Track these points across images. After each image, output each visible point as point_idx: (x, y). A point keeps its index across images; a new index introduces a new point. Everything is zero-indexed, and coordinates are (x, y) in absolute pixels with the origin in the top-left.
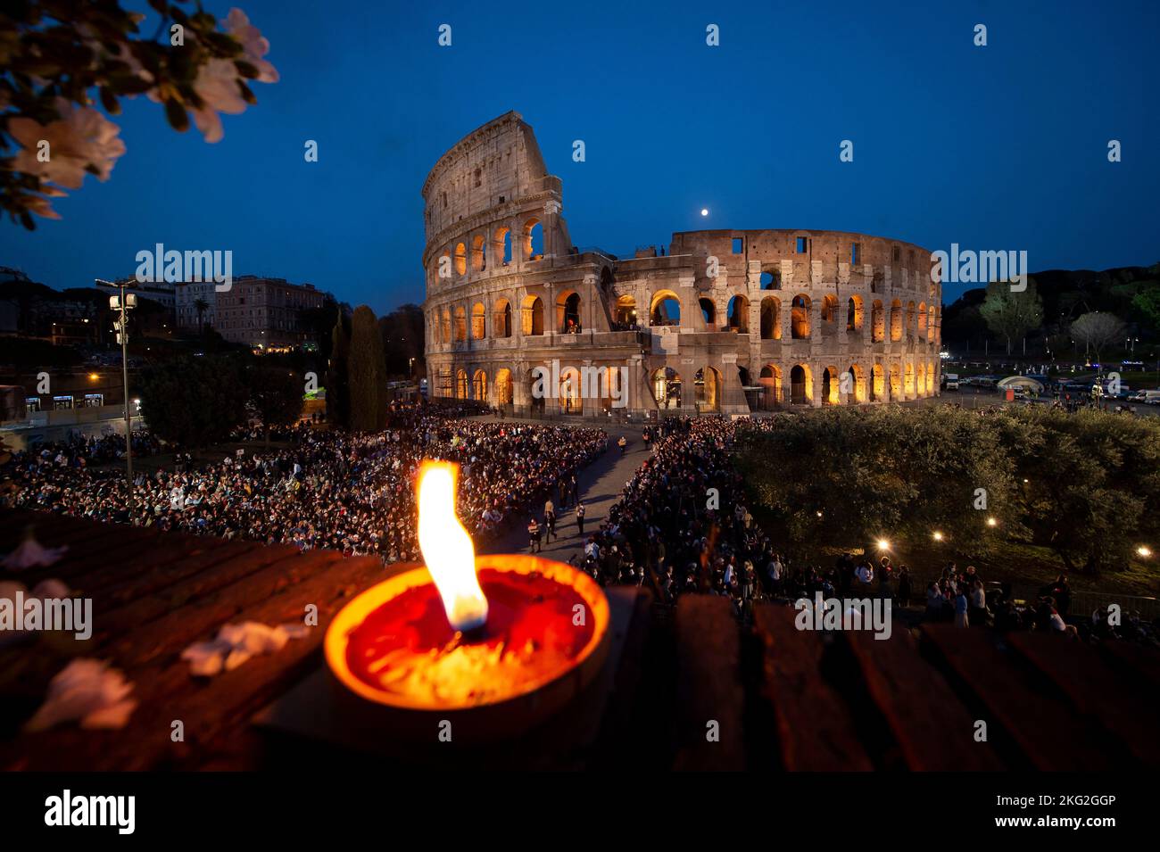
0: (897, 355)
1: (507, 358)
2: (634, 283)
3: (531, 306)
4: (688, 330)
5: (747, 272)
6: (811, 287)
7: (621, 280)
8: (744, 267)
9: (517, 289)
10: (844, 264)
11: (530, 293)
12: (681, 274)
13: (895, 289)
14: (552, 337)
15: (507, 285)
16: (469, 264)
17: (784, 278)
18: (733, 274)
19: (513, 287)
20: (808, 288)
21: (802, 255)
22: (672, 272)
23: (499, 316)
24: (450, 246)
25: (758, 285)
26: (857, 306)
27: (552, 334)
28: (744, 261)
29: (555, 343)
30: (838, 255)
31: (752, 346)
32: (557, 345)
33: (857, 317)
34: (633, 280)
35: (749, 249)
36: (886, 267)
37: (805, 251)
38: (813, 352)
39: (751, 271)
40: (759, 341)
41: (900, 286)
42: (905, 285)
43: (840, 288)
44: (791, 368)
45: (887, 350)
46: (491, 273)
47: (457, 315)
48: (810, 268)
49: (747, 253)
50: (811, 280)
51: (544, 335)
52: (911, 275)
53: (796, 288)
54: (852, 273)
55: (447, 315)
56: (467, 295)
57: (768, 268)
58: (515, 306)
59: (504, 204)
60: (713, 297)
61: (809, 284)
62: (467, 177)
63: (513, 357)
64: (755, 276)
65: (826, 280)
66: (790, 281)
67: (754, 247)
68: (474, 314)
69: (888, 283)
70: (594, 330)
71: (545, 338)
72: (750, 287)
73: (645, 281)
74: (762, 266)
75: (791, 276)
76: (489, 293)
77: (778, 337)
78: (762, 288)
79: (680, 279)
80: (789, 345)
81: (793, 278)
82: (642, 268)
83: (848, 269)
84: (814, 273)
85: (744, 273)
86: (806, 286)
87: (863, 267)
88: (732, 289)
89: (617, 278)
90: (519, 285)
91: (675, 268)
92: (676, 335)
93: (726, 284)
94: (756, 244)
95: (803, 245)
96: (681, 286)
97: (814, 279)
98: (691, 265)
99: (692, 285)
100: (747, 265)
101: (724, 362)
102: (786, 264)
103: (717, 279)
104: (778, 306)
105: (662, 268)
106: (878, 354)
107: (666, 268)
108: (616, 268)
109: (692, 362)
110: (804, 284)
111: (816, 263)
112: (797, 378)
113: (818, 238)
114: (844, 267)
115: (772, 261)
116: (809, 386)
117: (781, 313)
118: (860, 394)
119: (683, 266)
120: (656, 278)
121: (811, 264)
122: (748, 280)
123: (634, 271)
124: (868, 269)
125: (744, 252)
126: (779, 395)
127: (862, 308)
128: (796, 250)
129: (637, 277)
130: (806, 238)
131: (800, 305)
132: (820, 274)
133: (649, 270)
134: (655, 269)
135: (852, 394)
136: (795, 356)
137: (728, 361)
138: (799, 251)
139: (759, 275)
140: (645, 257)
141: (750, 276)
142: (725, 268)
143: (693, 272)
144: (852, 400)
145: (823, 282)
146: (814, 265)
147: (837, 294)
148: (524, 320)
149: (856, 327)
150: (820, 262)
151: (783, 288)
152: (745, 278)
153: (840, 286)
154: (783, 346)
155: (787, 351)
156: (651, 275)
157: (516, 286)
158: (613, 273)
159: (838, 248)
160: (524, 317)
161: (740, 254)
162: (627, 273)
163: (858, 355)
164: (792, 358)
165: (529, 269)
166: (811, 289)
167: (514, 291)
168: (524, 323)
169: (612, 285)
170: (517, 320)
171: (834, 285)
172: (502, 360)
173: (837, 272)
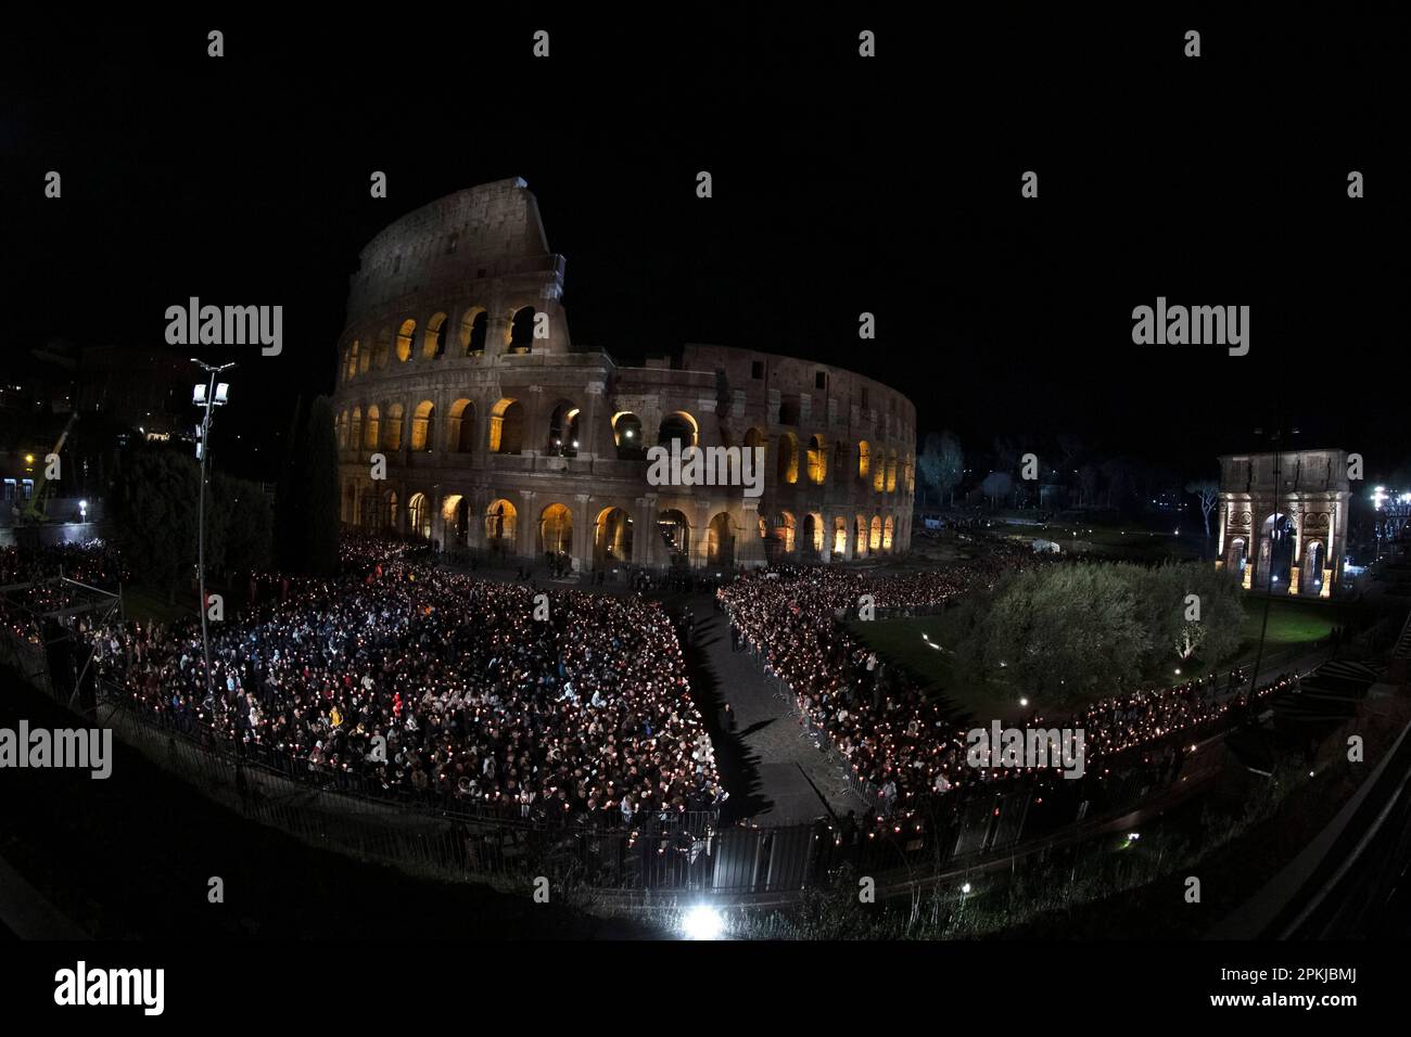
2: (643, 398)
3: (502, 412)
5: (767, 402)
6: (827, 427)
7: (624, 393)
8: (763, 395)
9: (487, 388)
10: (855, 407)
11: (506, 396)
12: (701, 395)
14: (534, 459)
15: (474, 382)
17: (803, 412)
18: (753, 402)
19: (483, 385)
20: (824, 428)
21: (819, 390)
22: (691, 391)
25: (778, 418)
26: (863, 452)
27: (534, 454)
28: (764, 387)
29: (536, 467)
30: (851, 396)
32: (540, 471)
34: (641, 394)
35: (769, 374)
36: (887, 415)
37: (823, 388)
38: (825, 501)
39: (771, 401)
40: (776, 484)
41: (895, 435)
42: (899, 434)
43: (851, 433)
44: (804, 517)
45: (884, 502)
48: (827, 406)
49: (766, 379)
50: (826, 421)
51: (523, 456)
53: (812, 426)
54: (862, 418)
57: (789, 401)
58: (482, 410)
59: (483, 280)
60: (730, 426)
61: (824, 423)
62: (436, 241)
64: (775, 408)
65: (840, 421)
66: (808, 417)
67: (775, 374)
68: (416, 414)
69: (887, 432)
71: (522, 459)
72: (769, 420)
73: (657, 397)
74: (783, 396)
75: (810, 412)
78: (780, 422)
79: (700, 401)
80: (802, 492)
81: (811, 416)
82: (653, 380)
83: (858, 412)
84: (831, 413)
85: (763, 402)
86: (822, 426)
87: (870, 413)
88: (751, 418)
89: (619, 388)
90: (490, 385)
91: (696, 387)
93: (745, 412)
94: (778, 371)
95: (820, 380)
96: (700, 409)
97: (831, 420)
98: (714, 386)
99: (713, 410)
100: (767, 393)
101: (744, 507)
102: (806, 397)
103: (734, 406)
104: (794, 444)
105: (679, 385)
106: (878, 506)
107: (683, 384)
108: (620, 378)
109: (708, 506)
110: (820, 424)
111: (832, 402)
112: (807, 528)
113: (834, 375)
114: (855, 409)
115: (791, 393)
116: (818, 538)
117: (797, 453)
118: (861, 547)
119: (703, 386)
120: (671, 396)
121: (827, 402)
122: (767, 411)
123: (644, 383)
124: (874, 415)
125: (764, 377)
126: (789, 547)
127: (868, 455)
128: (814, 385)
129: (645, 392)
130: (824, 373)
131: (814, 445)
132: (835, 414)
133: (661, 385)
134: (669, 384)
135: (855, 547)
136: (809, 504)
137: (749, 507)
138: (818, 386)
139: (779, 406)
140: (656, 368)
141: (769, 407)
142: (743, 393)
143: (716, 394)
144: (855, 555)
145: (838, 423)
146: (830, 404)
147: (849, 438)
148: (492, 433)
149: (861, 475)
150: (836, 401)
151: (801, 425)
152: (764, 409)
153: (851, 430)
154: (798, 492)
155: (801, 498)
156: (664, 391)
157: (487, 384)
158: (616, 382)
159: (850, 390)
160: (493, 427)
161: (759, 380)
162: (634, 384)
163: (862, 505)
164: (806, 506)
165: (508, 364)
166: (826, 430)
167: (485, 390)
168: (492, 436)
169: (612, 398)
170: (484, 431)
171: (847, 428)
172: (456, 483)
173: (849, 414)
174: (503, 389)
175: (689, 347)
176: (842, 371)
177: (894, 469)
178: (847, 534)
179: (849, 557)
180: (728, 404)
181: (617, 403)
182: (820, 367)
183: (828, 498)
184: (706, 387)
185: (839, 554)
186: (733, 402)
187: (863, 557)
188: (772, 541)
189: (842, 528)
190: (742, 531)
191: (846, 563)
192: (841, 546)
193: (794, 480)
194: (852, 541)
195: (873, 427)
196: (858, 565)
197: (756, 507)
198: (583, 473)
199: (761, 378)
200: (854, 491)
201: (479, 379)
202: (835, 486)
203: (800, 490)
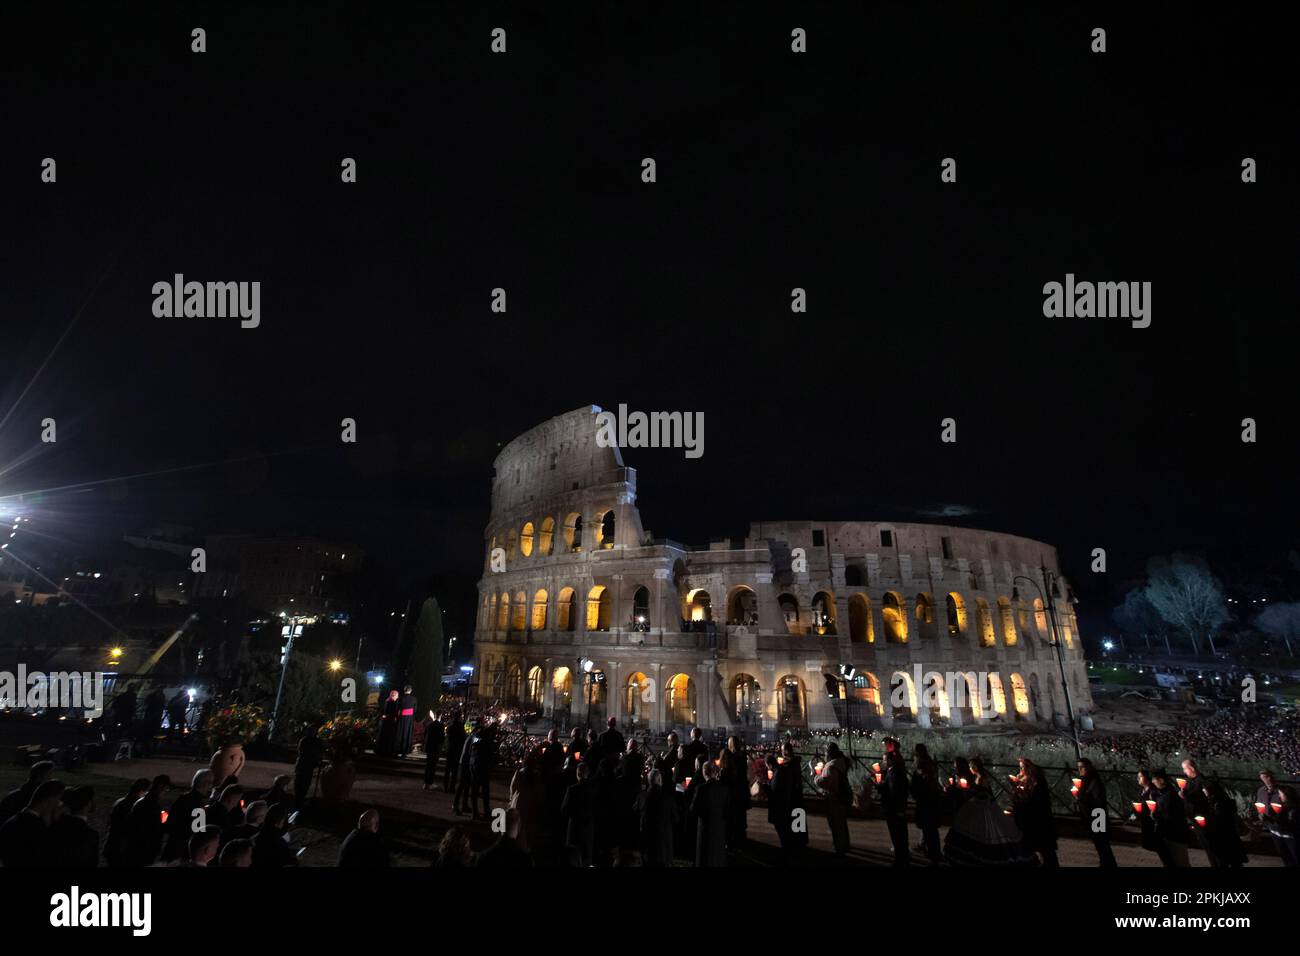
0: (1015, 663)
1: (567, 655)
2: (709, 576)
3: (597, 596)
4: (768, 631)
5: (830, 567)
6: (901, 583)
7: (694, 574)
8: (826, 561)
9: (584, 579)
10: (935, 558)
11: (598, 583)
12: (757, 570)
13: (998, 585)
14: (618, 635)
15: (574, 574)
16: (536, 545)
17: (870, 572)
18: (816, 567)
19: (580, 576)
20: (898, 584)
21: (888, 548)
22: (749, 567)
23: (563, 607)
24: (518, 524)
25: (844, 581)
26: (958, 604)
27: (618, 631)
28: (826, 553)
29: (621, 642)
30: (927, 548)
31: (842, 650)
32: (623, 645)
33: (961, 618)
34: (708, 574)
35: (830, 541)
36: (984, 561)
37: (891, 545)
39: (835, 565)
40: (849, 645)
41: (1004, 581)
42: (1010, 578)
43: (934, 585)
45: (1002, 657)
46: (558, 559)
47: (517, 600)
48: (899, 562)
49: (828, 545)
50: (900, 576)
51: (610, 632)
52: (1016, 568)
53: (885, 584)
54: (946, 568)
55: (506, 598)
56: (530, 580)
57: (853, 562)
58: (581, 596)
59: (576, 491)
60: (796, 592)
61: (898, 580)
62: (543, 458)
64: (840, 571)
65: (917, 576)
66: (878, 576)
67: (836, 540)
68: (535, 600)
69: (988, 578)
70: (664, 630)
71: (611, 635)
72: (834, 583)
73: (720, 575)
74: (846, 559)
75: (878, 572)
76: (554, 581)
77: (872, 640)
78: (848, 584)
79: (757, 575)
80: (883, 649)
81: (881, 574)
82: (717, 560)
83: (940, 563)
84: (903, 568)
85: (828, 567)
86: (896, 582)
87: (957, 562)
88: (816, 584)
89: (690, 569)
90: (585, 575)
91: (752, 563)
92: (754, 636)
94: (838, 537)
95: (886, 538)
96: (758, 582)
97: (904, 575)
98: (769, 560)
99: (771, 582)
100: (830, 559)
101: (809, 669)
102: (872, 557)
104: (867, 603)
105: (738, 563)
106: (991, 662)
107: (742, 562)
108: (690, 560)
109: (773, 669)
110: (893, 580)
111: (905, 558)
113: (902, 531)
114: (936, 562)
115: (856, 554)
116: (912, 700)
117: (872, 611)
119: (759, 561)
120: (732, 573)
121: (898, 559)
122: (832, 575)
123: (711, 564)
124: (963, 563)
125: (826, 544)
126: (879, 710)
127: (963, 607)
128: (880, 544)
129: (711, 571)
130: (889, 532)
131: (889, 601)
132: (910, 569)
133: (724, 563)
134: (730, 563)
135: (968, 711)
136: (892, 663)
137: (813, 669)
138: (884, 544)
139: (845, 569)
140: (720, 550)
141: (833, 571)
142: (807, 561)
143: (772, 567)
145: (914, 578)
146: (901, 560)
147: (932, 591)
148: (589, 614)
149: (961, 629)
150: (908, 556)
151: (871, 584)
152: (829, 573)
153: (933, 581)
154: (877, 652)
155: (882, 657)
156: (726, 569)
157: (583, 575)
158: (687, 565)
159: (926, 542)
160: (590, 609)
161: (822, 547)
162: (701, 565)
163: (966, 662)
164: (889, 665)
165: (598, 558)
166: (901, 586)
167: (582, 580)
168: (589, 617)
169: (685, 578)
170: (582, 613)
171: (927, 581)
172: (562, 657)
173: (929, 567)
174: (595, 578)
176: (910, 526)
177: (1012, 618)
181: (690, 582)
182: (884, 526)
183: (916, 657)
184: (761, 562)
185: (944, 719)
187: (981, 723)
188: (854, 703)
191: (957, 730)
192: (945, 710)
195: (965, 577)
196: (975, 732)
197: (819, 668)
198: (655, 645)
199: (822, 544)
200: (950, 647)
201: (577, 571)
202: (923, 642)
203: (879, 649)
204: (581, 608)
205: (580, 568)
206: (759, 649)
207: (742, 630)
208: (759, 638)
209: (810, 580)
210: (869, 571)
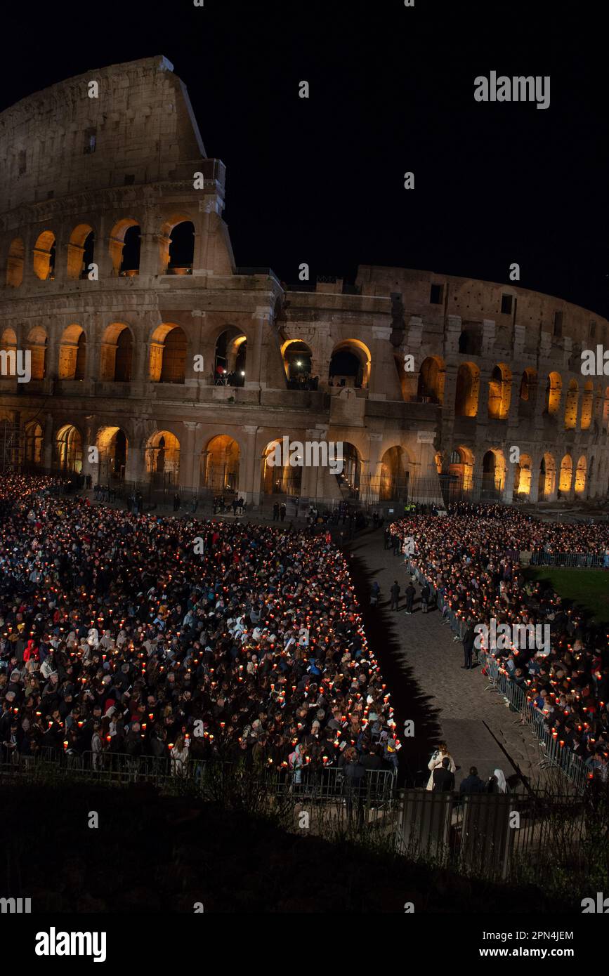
0: (585, 446)
1: (121, 411)
2: (313, 324)
3: (163, 338)
4: (380, 395)
5: (445, 329)
6: (512, 356)
7: (293, 320)
8: (442, 322)
9: (146, 313)
10: (546, 333)
11: (166, 321)
12: (375, 321)
14: (198, 389)
15: (129, 304)
16: (60, 265)
17: (485, 341)
18: (430, 330)
19: (139, 308)
20: (509, 357)
21: (505, 316)
22: (365, 318)
25: (457, 347)
26: (553, 384)
27: (198, 384)
28: (443, 314)
29: (201, 397)
30: (542, 321)
32: (205, 401)
33: (552, 398)
34: (312, 320)
35: (449, 298)
37: (510, 313)
38: (508, 436)
39: (451, 328)
40: (453, 418)
43: (540, 363)
44: (484, 453)
45: (577, 440)
46: (102, 284)
47: (32, 339)
48: (513, 333)
49: (446, 304)
50: (513, 349)
51: (186, 385)
53: (496, 355)
54: (554, 345)
56: (54, 311)
57: (470, 327)
58: (142, 336)
59: (131, 188)
61: (510, 352)
63: (131, 412)
64: (454, 335)
65: (528, 350)
66: (491, 346)
67: (456, 299)
68: (64, 341)
70: (264, 385)
71: (188, 389)
72: (447, 348)
73: (328, 324)
74: (464, 323)
75: (493, 341)
76: (96, 313)
78: (460, 352)
79: (374, 328)
80: (484, 425)
81: (495, 344)
82: (324, 306)
83: (549, 340)
84: (517, 341)
85: (442, 330)
86: (507, 355)
87: (564, 340)
88: (427, 347)
89: (289, 315)
90: (150, 308)
91: (368, 313)
92: (363, 400)
93: (420, 340)
94: (458, 296)
95: (507, 304)
96: (374, 337)
97: (516, 348)
98: (390, 312)
99: (388, 338)
100: (446, 320)
101: (419, 441)
102: (489, 324)
103: (410, 334)
104: (474, 375)
105: (351, 311)
106: (570, 444)
107: (357, 310)
108: (288, 303)
109: (380, 439)
110: (506, 352)
111: (520, 329)
112: (488, 464)
113: (523, 298)
114: (546, 336)
115: (474, 319)
116: (500, 475)
117: (478, 385)
118: (548, 489)
119: (376, 312)
120: (343, 323)
121: (514, 329)
122: (445, 340)
123: (317, 309)
124: (568, 341)
125: (444, 302)
126: (467, 485)
127: (558, 388)
128: (500, 309)
129: (316, 318)
130: (511, 296)
131: (496, 375)
132: (523, 342)
133: (334, 310)
134: (342, 311)
135: (541, 489)
136: (490, 439)
137: (424, 441)
138: (503, 311)
139: (459, 335)
140: (329, 292)
141: (448, 334)
142: (420, 320)
143: (391, 321)
144: (542, 497)
145: (524, 352)
146: (517, 331)
147: (538, 368)
148: (152, 359)
149: (550, 410)
150: (524, 327)
151: (483, 354)
152: (442, 337)
153: (540, 359)
154: (478, 426)
155: (481, 433)
156: (336, 317)
157: (146, 308)
158: (285, 308)
159: (542, 314)
160: (153, 354)
161: (438, 306)
162: (304, 310)
163: (551, 443)
164: (487, 441)
165: (168, 286)
166: (512, 360)
167: (142, 315)
168: (152, 364)
169: (280, 324)
170: (142, 357)
171: (535, 356)
172: (112, 414)
173: (539, 342)
174: (163, 312)
175: (363, 270)
176: (532, 293)
177: (591, 403)
178: (533, 473)
179: (535, 499)
180: (404, 332)
181: (286, 330)
182: (507, 289)
183: (511, 434)
184: (378, 312)
185: (523, 495)
186: (408, 330)
187: (550, 500)
188: (448, 478)
189: (526, 467)
190: (416, 466)
191: (531, 505)
192: (524, 487)
193: (473, 414)
194: (537, 483)
195: (567, 355)
196: (545, 508)
197: (432, 441)
198: (252, 403)
199: (442, 304)
200: (542, 427)
201: (134, 301)
202: (520, 421)
203: (480, 425)
204: (142, 352)
205: (141, 296)
206: (368, 416)
207: (348, 392)
208: (367, 403)
209: (422, 343)
210: (484, 338)
